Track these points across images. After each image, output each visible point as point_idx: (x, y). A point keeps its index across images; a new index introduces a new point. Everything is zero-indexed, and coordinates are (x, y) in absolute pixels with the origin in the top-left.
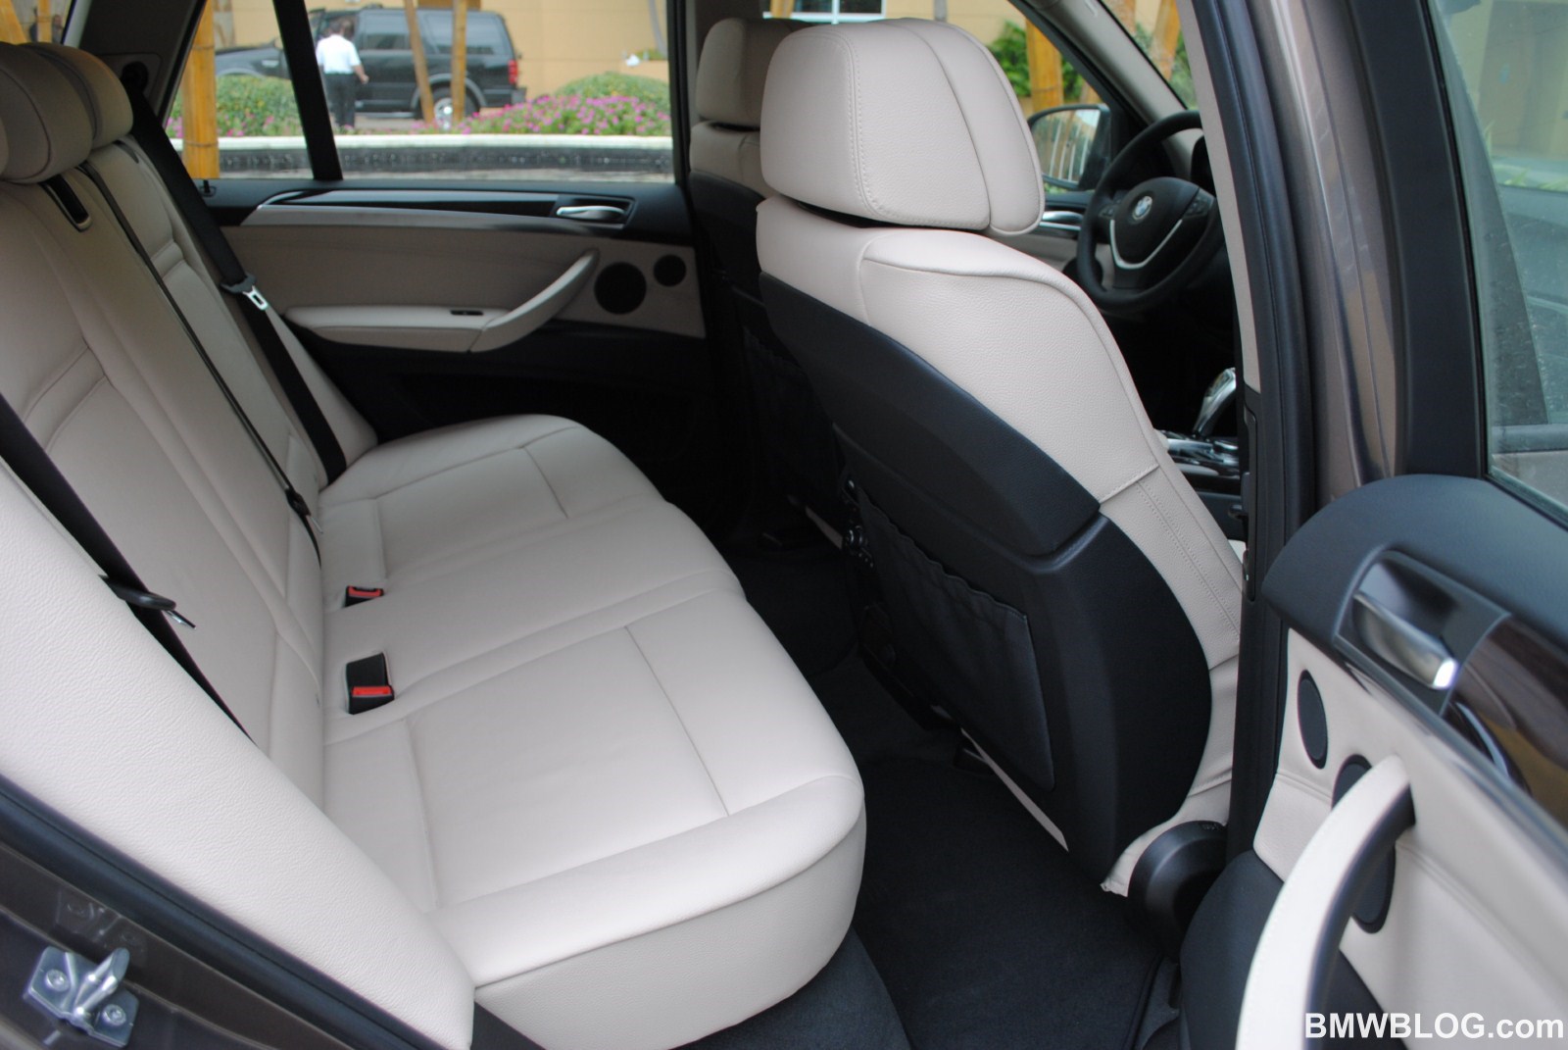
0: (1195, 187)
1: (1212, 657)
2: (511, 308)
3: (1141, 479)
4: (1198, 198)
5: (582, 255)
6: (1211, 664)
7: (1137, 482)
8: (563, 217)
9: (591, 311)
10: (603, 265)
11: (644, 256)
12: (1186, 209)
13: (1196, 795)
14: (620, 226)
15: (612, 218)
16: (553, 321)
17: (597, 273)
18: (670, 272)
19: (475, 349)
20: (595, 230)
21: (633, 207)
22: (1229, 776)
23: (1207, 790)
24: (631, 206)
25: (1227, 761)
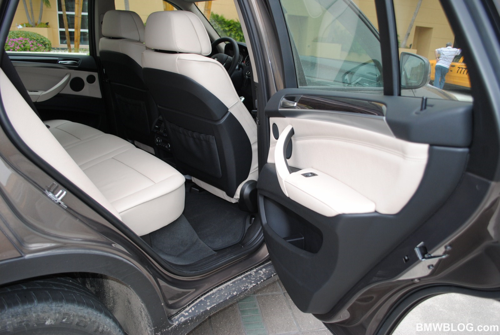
0: (227, 55)
1: (252, 142)
2: (46, 91)
3: (236, 103)
4: (229, 58)
5: (66, 75)
6: (251, 143)
7: (235, 104)
8: (61, 64)
9: (69, 91)
10: (72, 78)
11: (84, 75)
12: (226, 61)
13: (252, 173)
14: (77, 67)
15: (74, 64)
16: (58, 94)
17: (70, 80)
18: (91, 80)
19: (38, 101)
20: (69, 67)
21: (80, 62)
22: (258, 169)
23: (253, 172)
24: (79, 61)
25: (257, 165)
